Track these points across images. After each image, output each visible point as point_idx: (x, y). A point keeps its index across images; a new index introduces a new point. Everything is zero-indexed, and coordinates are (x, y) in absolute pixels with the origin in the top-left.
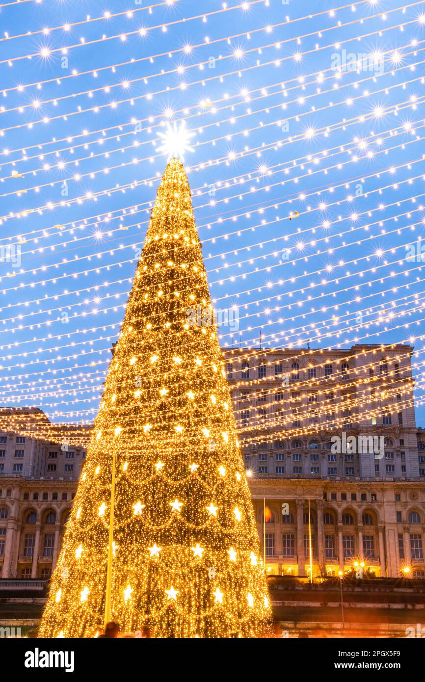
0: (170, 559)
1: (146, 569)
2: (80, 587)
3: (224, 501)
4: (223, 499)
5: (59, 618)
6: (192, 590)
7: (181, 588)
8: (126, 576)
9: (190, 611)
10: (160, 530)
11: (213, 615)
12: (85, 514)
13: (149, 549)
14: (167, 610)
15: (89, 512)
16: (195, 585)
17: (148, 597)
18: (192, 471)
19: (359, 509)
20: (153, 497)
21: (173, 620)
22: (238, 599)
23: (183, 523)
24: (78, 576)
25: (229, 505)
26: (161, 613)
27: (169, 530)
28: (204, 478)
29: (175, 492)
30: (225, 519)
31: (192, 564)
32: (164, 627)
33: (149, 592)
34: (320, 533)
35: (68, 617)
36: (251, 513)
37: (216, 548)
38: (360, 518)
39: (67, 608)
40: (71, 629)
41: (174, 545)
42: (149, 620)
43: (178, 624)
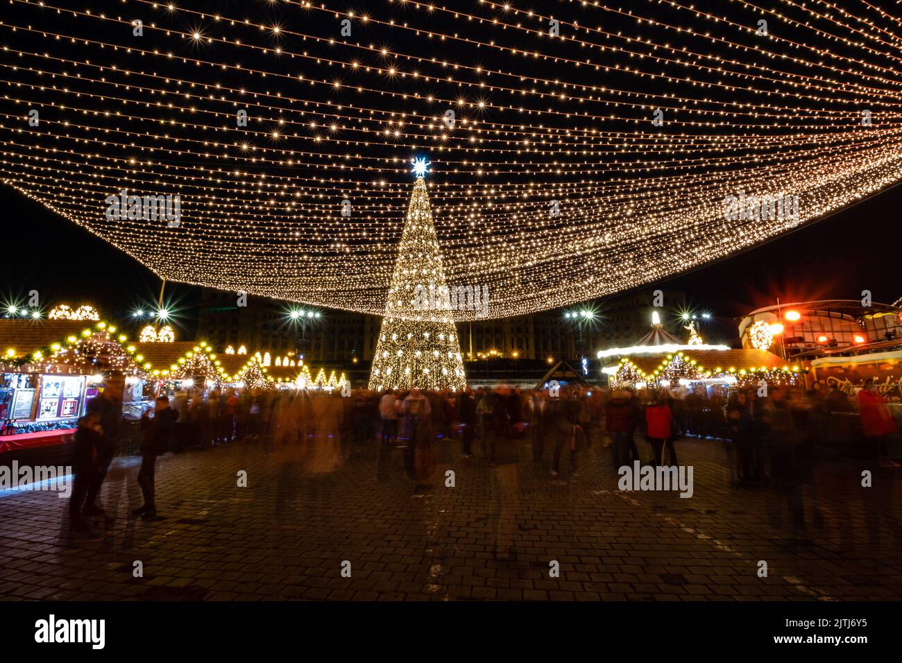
0: (425, 357)
1: (415, 361)
2: (387, 369)
4: (446, 332)
5: (378, 381)
7: (430, 369)
8: (406, 364)
9: (434, 377)
10: (420, 345)
11: (443, 379)
13: (416, 353)
14: (424, 377)
15: (388, 338)
16: (435, 368)
17: (416, 372)
20: (416, 332)
21: (427, 381)
22: (453, 372)
23: (429, 342)
24: (385, 364)
25: (448, 334)
26: (422, 379)
27: (424, 345)
28: (438, 324)
29: (426, 330)
30: (446, 340)
31: (434, 359)
32: (423, 384)
35: (383, 380)
36: (457, 337)
37: (444, 352)
39: (382, 377)
40: (384, 385)
41: (426, 352)
42: (417, 381)
43: (429, 383)
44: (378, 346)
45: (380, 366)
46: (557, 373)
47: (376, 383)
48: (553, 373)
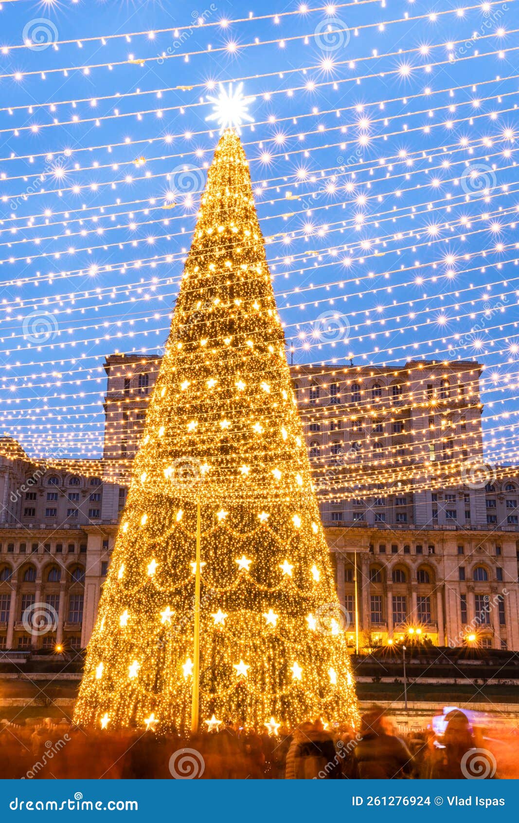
0: (239, 627)
1: (210, 640)
2: (127, 661)
3: (300, 559)
4: (299, 556)
5: (102, 698)
6: (267, 665)
7: (252, 662)
8: (185, 648)
9: (263, 690)
10: (226, 593)
13: (212, 615)
14: (237, 690)
15: (135, 571)
16: (269, 659)
17: (213, 673)
18: (262, 522)
20: (216, 553)
21: (243, 700)
22: (319, 675)
23: (252, 585)
24: (124, 648)
25: (306, 563)
26: (229, 692)
27: (235, 593)
28: (276, 530)
29: (242, 547)
30: (301, 579)
31: (264, 634)
32: (233, 708)
33: (213, 667)
34: (364, 593)
35: (115, 696)
37: (293, 615)
38: (414, 575)
39: (112, 686)
40: (118, 710)
41: (243, 611)
42: (215, 699)
43: (250, 705)
47: (94, 703)
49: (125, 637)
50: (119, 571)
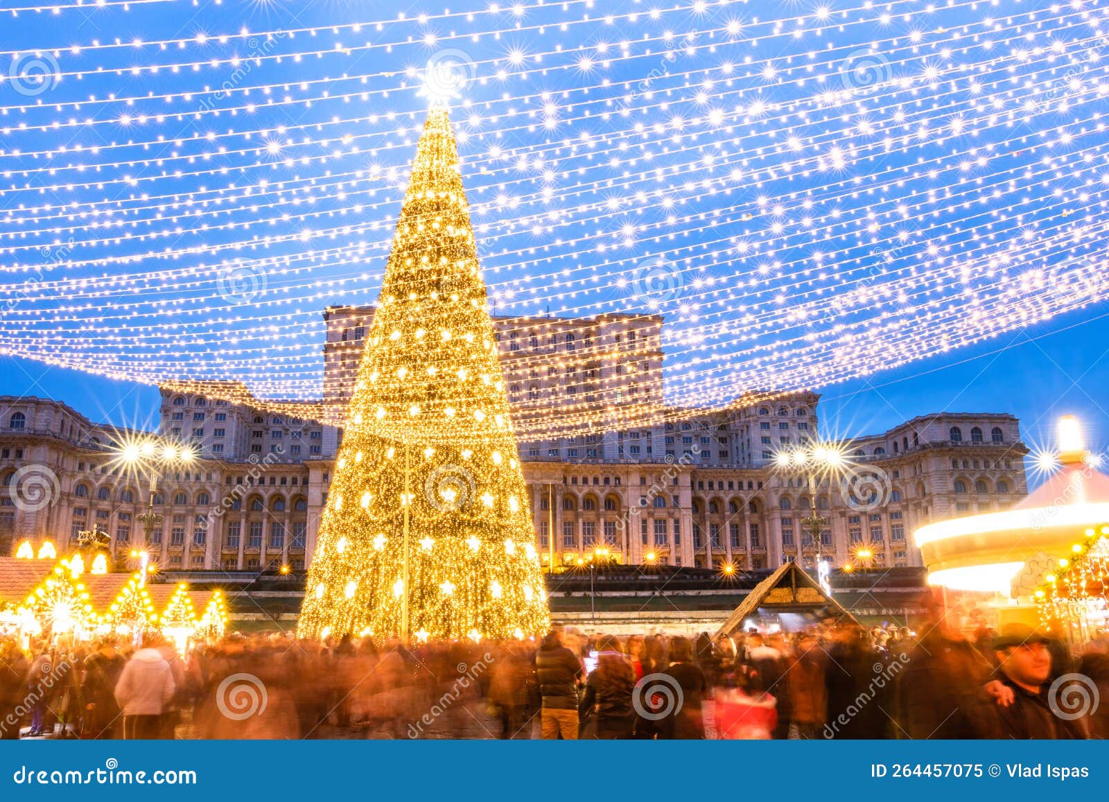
0: (444, 552)
1: (418, 563)
2: (345, 582)
3: (500, 491)
4: (499, 488)
5: (323, 614)
6: (469, 584)
7: (456, 582)
8: (396, 570)
9: (466, 605)
10: (433, 522)
11: (491, 609)
12: (346, 504)
13: (420, 541)
14: (443, 606)
15: (350, 503)
16: (472, 579)
17: (422, 592)
18: (465, 459)
19: (601, 493)
20: (423, 486)
21: (449, 616)
22: (516, 592)
23: (456, 515)
24: (341, 571)
25: (504, 495)
26: (436, 608)
27: (441, 522)
28: (478, 466)
30: (501, 509)
31: (467, 557)
32: (440, 621)
33: (422, 587)
34: (558, 520)
35: (334, 613)
36: (526, 502)
37: (493, 540)
38: (602, 503)
39: (331, 603)
40: (337, 624)
41: (448, 538)
42: (423, 615)
43: (455, 619)
44: (325, 524)
45: (327, 576)
46: (777, 592)
47: (315, 618)
48: (768, 594)
49: (342, 561)
50: (337, 501)
